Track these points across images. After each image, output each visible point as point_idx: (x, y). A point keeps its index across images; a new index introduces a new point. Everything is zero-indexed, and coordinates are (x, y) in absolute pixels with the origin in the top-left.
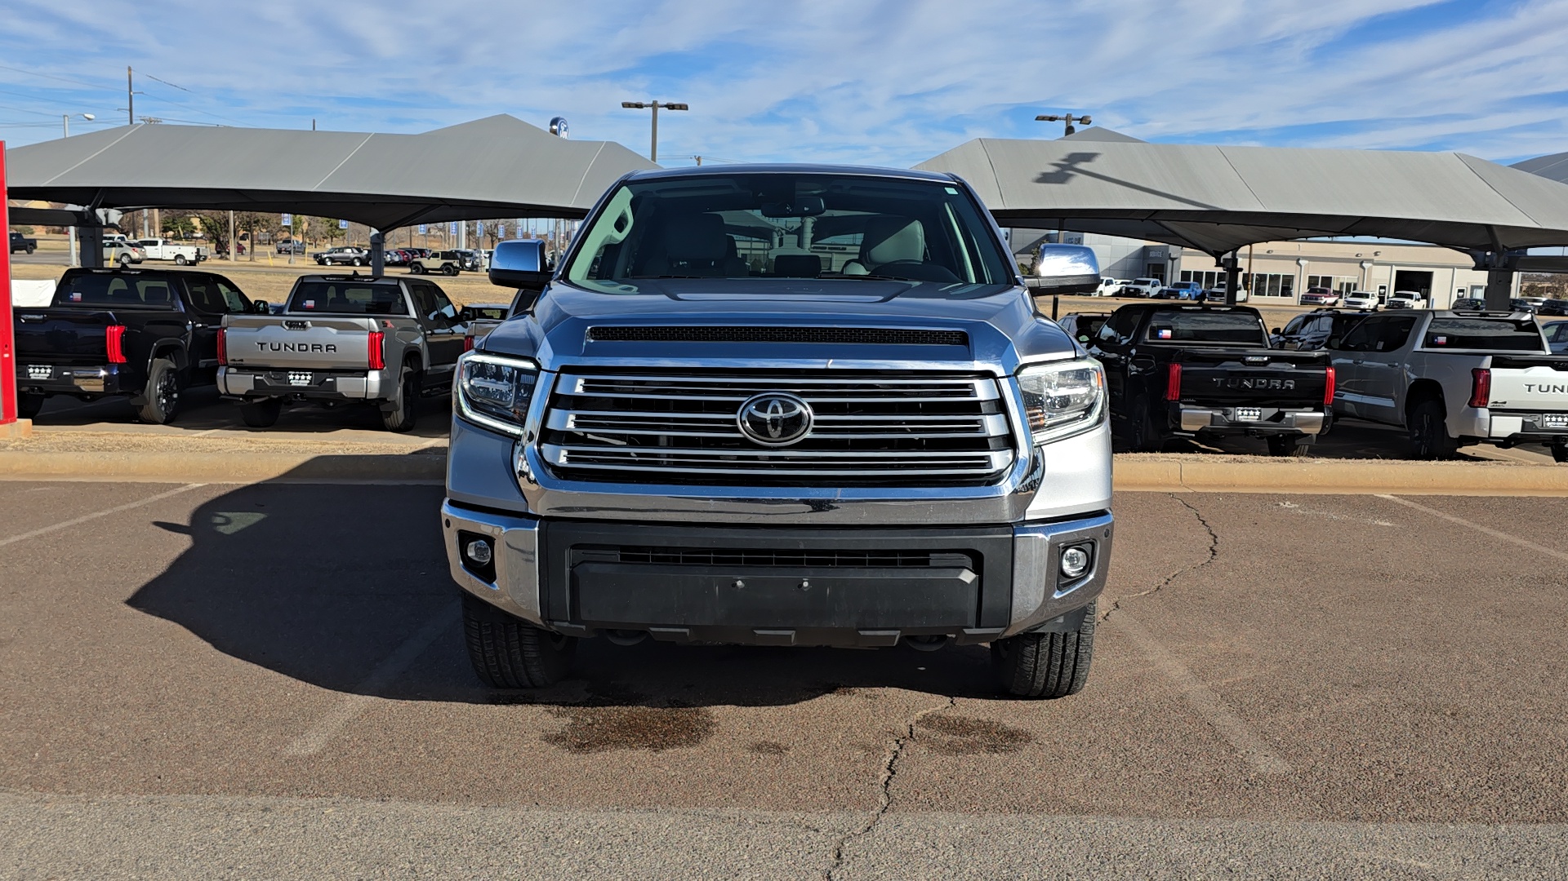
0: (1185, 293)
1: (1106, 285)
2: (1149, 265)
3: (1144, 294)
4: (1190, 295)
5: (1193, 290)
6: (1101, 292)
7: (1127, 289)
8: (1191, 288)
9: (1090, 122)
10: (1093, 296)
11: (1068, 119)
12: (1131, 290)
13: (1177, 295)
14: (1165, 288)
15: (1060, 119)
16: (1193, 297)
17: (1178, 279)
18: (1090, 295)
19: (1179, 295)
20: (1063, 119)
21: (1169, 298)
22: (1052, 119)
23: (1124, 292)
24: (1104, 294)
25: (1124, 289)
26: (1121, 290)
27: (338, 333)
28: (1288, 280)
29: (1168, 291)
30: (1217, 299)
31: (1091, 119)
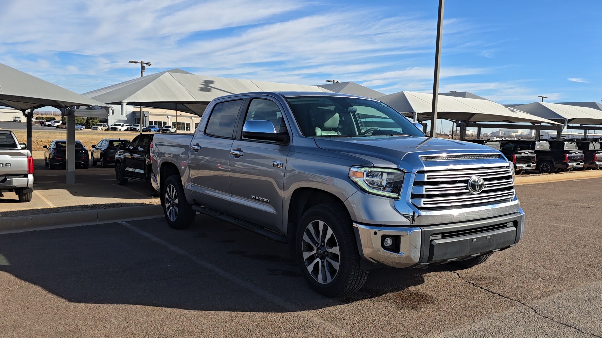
0: (153, 130)
1: (122, 126)
2: (136, 118)
3: (137, 130)
4: (155, 130)
5: (156, 128)
6: (120, 129)
7: (131, 128)
8: (155, 127)
9: (151, 65)
10: (117, 131)
11: (142, 63)
12: (132, 129)
13: (150, 130)
14: (145, 128)
15: (139, 63)
16: (156, 131)
17: (148, 124)
18: (116, 131)
19: (151, 130)
20: (140, 63)
21: (147, 132)
22: (135, 62)
23: (129, 129)
24: (121, 130)
25: (129, 128)
26: (128, 129)
27: (11, 158)
28: (188, 125)
29: (146, 129)
30: (165, 132)
31: (151, 64)
